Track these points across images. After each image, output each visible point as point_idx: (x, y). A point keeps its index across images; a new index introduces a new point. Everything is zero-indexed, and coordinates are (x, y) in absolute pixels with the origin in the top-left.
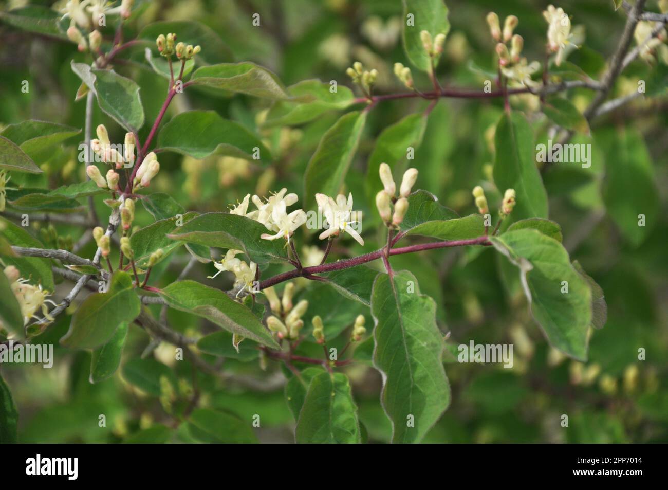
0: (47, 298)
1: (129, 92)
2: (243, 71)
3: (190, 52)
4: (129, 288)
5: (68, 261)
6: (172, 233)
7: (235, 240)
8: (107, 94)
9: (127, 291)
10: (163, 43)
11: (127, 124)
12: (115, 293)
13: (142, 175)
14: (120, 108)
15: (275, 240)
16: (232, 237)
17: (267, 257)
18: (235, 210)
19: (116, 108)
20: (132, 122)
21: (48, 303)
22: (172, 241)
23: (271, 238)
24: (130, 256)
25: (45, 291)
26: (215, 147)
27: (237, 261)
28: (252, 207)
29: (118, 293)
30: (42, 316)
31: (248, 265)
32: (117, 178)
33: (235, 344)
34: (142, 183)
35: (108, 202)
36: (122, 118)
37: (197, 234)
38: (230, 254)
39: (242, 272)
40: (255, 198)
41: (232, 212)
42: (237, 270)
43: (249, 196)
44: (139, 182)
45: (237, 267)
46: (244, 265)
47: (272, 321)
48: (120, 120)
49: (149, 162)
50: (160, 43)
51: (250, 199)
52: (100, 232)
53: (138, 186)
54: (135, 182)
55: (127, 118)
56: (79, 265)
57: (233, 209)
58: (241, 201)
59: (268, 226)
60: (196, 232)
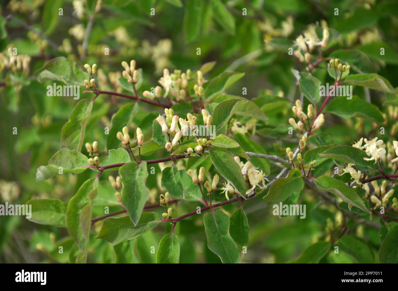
0: (264, 177)
1: (316, 84)
2: (372, 78)
3: (344, 68)
4: (299, 177)
5: (277, 161)
6: (322, 153)
7: (351, 159)
8: (306, 84)
9: (299, 178)
10: (332, 64)
11: (313, 100)
12: (292, 178)
13: (316, 124)
14: (311, 92)
15: (370, 161)
16: (349, 158)
17: (367, 168)
18: (355, 145)
19: (309, 91)
20: (314, 99)
21: (265, 180)
22: (322, 157)
23: (368, 160)
24: (301, 162)
25: (264, 174)
26: (353, 113)
27: (352, 169)
28: (364, 144)
29: (294, 178)
30: (262, 185)
31: (357, 171)
32: (302, 125)
33: (350, 207)
34: (316, 128)
35: (299, 135)
36: (311, 96)
37: (332, 155)
38: (349, 165)
39: (353, 174)
40: (365, 140)
41: (353, 146)
42: (351, 173)
43: (362, 139)
44: (314, 127)
45: (351, 172)
46: (355, 171)
47: (373, 198)
48: (309, 97)
49: (319, 119)
50: (331, 63)
51: (363, 140)
52: (289, 150)
53: (314, 129)
54: (313, 127)
55: (313, 97)
56: (282, 163)
57: (354, 144)
58: (359, 140)
59: (368, 154)
60: (332, 154)
